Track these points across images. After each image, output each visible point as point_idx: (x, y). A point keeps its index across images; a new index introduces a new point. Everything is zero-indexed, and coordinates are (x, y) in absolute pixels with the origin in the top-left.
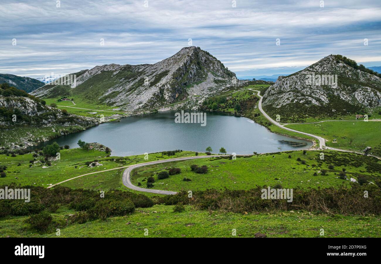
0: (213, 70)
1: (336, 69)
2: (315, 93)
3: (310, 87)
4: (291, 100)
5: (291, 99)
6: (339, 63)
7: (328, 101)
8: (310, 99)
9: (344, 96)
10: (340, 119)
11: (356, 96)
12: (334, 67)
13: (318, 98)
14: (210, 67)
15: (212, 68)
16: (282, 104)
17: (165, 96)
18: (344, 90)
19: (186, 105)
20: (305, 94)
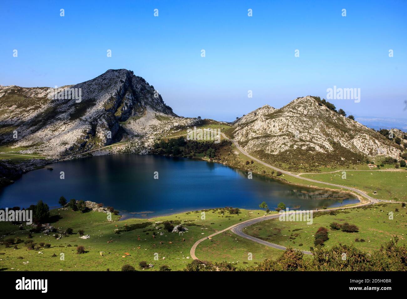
0: (152, 103)
1: (320, 112)
2: (316, 138)
3: (307, 131)
4: (289, 146)
5: (289, 144)
6: (322, 105)
7: (333, 148)
8: (312, 145)
9: (345, 143)
10: (353, 168)
11: (355, 144)
12: (318, 109)
13: (321, 144)
14: (147, 99)
15: (150, 100)
16: (279, 149)
17: (99, 134)
18: (343, 136)
19: (128, 148)
20: (304, 139)
